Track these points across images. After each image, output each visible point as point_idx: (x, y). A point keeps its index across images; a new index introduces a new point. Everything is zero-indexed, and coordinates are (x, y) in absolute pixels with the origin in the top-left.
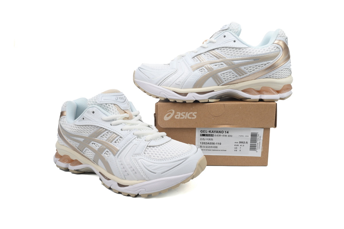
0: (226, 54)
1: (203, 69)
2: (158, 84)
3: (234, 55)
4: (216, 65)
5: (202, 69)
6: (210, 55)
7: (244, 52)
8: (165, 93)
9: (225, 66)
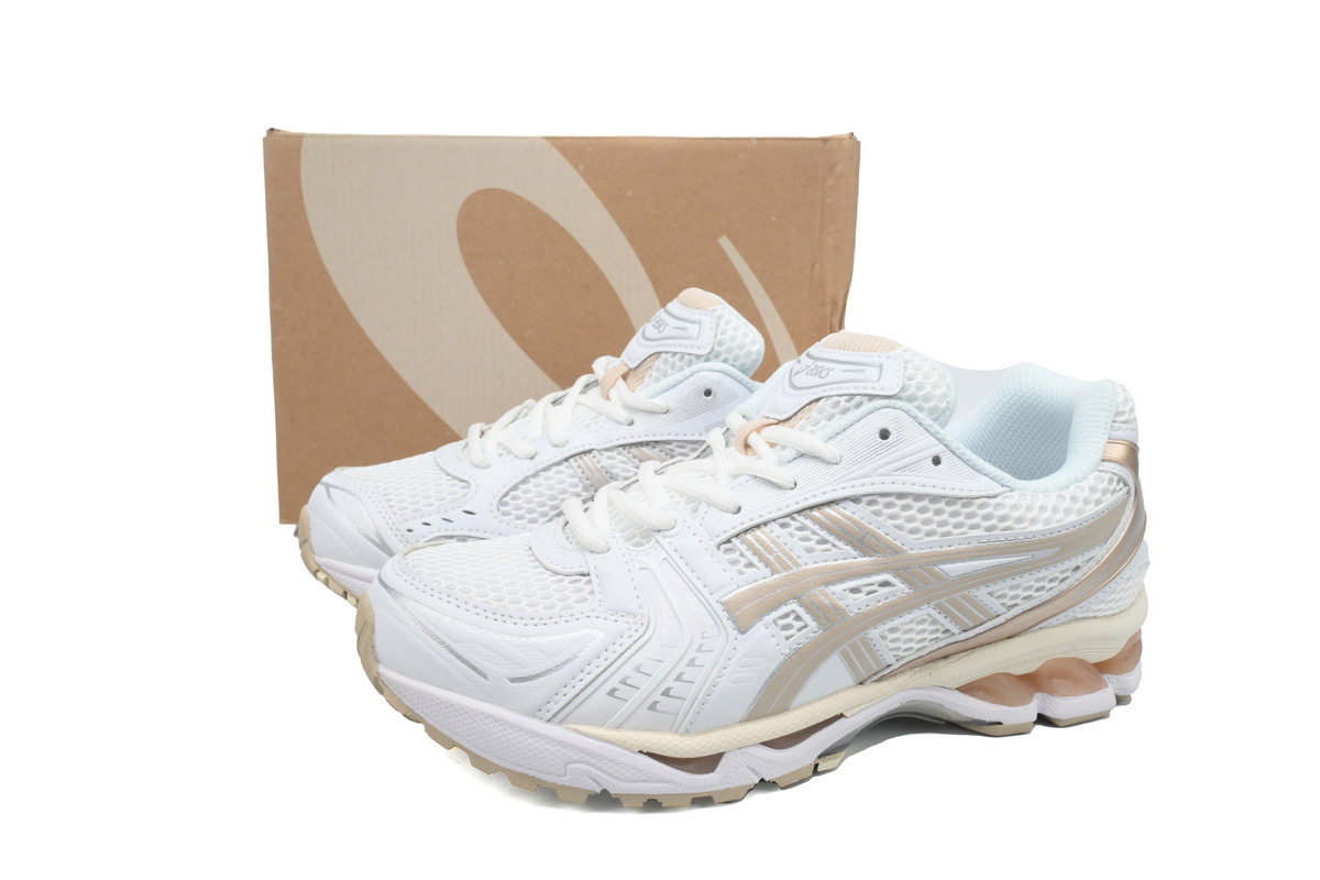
0: (900, 528)
1: (792, 616)
2: (549, 715)
3: (943, 535)
4: (855, 590)
5: (786, 616)
6: (814, 533)
7: (986, 517)
8: (598, 768)
9: (901, 588)
